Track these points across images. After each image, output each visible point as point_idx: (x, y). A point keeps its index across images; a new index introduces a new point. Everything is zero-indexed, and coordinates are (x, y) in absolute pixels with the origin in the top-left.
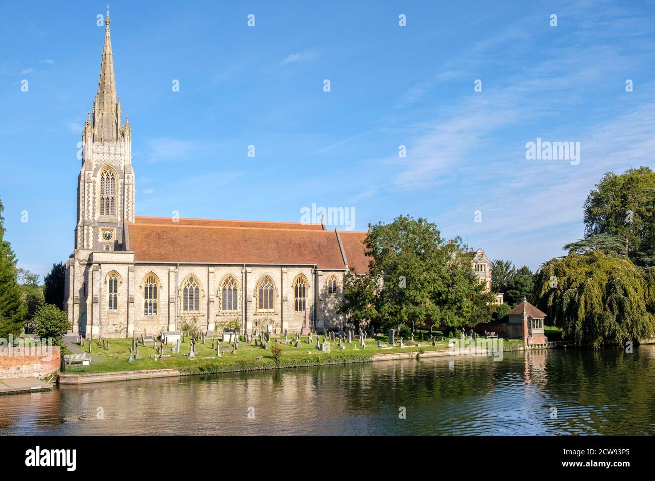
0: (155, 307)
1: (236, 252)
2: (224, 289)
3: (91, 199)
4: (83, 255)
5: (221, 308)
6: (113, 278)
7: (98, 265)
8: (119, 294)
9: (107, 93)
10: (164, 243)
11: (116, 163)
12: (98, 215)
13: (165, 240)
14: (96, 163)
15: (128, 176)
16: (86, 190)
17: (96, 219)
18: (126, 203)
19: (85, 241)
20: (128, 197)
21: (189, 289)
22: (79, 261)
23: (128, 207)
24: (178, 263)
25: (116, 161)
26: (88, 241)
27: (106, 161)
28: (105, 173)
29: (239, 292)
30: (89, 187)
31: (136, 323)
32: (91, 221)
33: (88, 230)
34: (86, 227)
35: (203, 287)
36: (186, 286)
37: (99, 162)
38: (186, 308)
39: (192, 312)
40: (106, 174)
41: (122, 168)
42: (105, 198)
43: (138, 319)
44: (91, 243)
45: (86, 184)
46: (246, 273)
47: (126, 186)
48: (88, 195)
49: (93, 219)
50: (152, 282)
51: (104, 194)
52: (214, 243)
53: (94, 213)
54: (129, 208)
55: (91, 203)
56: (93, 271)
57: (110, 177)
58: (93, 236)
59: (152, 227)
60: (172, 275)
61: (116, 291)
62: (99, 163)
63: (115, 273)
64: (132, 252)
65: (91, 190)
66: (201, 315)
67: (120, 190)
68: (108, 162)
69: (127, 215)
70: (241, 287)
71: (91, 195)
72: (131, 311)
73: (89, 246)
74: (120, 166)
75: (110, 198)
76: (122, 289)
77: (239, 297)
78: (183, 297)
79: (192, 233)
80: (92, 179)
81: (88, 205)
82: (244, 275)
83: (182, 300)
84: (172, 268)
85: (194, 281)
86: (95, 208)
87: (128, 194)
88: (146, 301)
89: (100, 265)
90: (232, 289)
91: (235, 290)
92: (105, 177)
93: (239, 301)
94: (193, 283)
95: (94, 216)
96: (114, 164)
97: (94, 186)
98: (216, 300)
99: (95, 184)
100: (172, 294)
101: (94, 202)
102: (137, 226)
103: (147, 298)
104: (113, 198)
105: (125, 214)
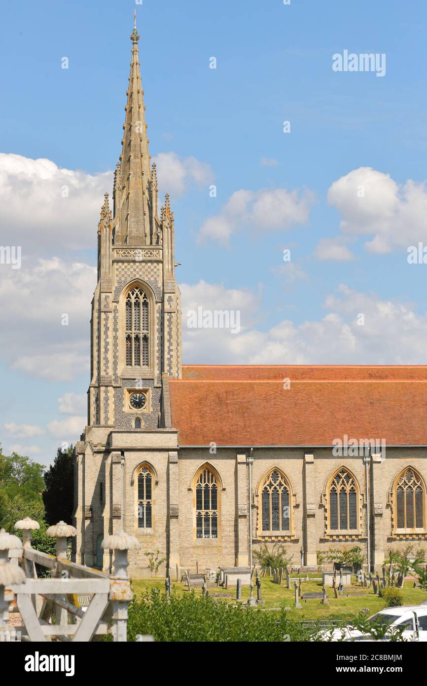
0: (215, 524)
1: (355, 425)
2: (333, 492)
3: (110, 340)
4: (99, 436)
5: (329, 527)
6: (145, 474)
7: (120, 453)
8: (155, 501)
9: (136, 157)
10: (228, 412)
11: (149, 276)
12: (122, 366)
13: (229, 408)
14: (118, 278)
15: (170, 297)
16: (102, 326)
17: (119, 373)
18: (167, 344)
19: (102, 412)
20: (170, 334)
21: (270, 492)
22: (92, 446)
23: (170, 350)
24: (252, 447)
25: (149, 273)
26: (106, 412)
27: (134, 273)
28: (133, 294)
29: (361, 497)
30: (107, 319)
31: (182, 552)
32: (111, 377)
33: (106, 392)
34: (102, 389)
35: (296, 487)
36: (266, 488)
37: (123, 276)
38: (266, 527)
39: (277, 533)
40: (135, 295)
41: (160, 284)
42: (133, 336)
43: (186, 545)
44: (111, 415)
45: (103, 316)
46: (372, 462)
47: (166, 315)
48: (106, 333)
49: (115, 374)
50: (208, 482)
51: (131, 329)
52: (315, 410)
53: (115, 363)
54: (171, 353)
55: (110, 347)
56: (112, 463)
57: (142, 301)
58: (115, 403)
59: (209, 385)
60: (242, 468)
61: (149, 497)
62: (123, 279)
63: (146, 466)
64: (174, 430)
65: (110, 325)
66: (292, 538)
67: (156, 321)
68: (137, 276)
69: (169, 365)
70: (362, 488)
71: (111, 333)
72: (174, 531)
73: (109, 419)
74: (156, 281)
75: (141, 336)
76: (158, 493)
77: (360, 505)
78: (260, 507)
79: (276, 392)
80: (112, 306)
81: (106, 351)
82: (368, 467)
83: (260, 511)
84: (242, 458)
85: (280, 478)
86: (117, 354)
87: (171, 329)
88: (199, 513)
89: (123, 454)
90: (348, 492)
91: (353, 493)
92: (133, 300)
93: (360, 514)
94: (278, 482)
95: (115, 369)
96: (146, 279)
97: (115, 318)
98: (320, 513)
99: (117, 315)
100: (243, 503)
101: (115, 345)
102: (184, 384)
103: (201, 509)
104: (145, 336)
105: (166, 362)
